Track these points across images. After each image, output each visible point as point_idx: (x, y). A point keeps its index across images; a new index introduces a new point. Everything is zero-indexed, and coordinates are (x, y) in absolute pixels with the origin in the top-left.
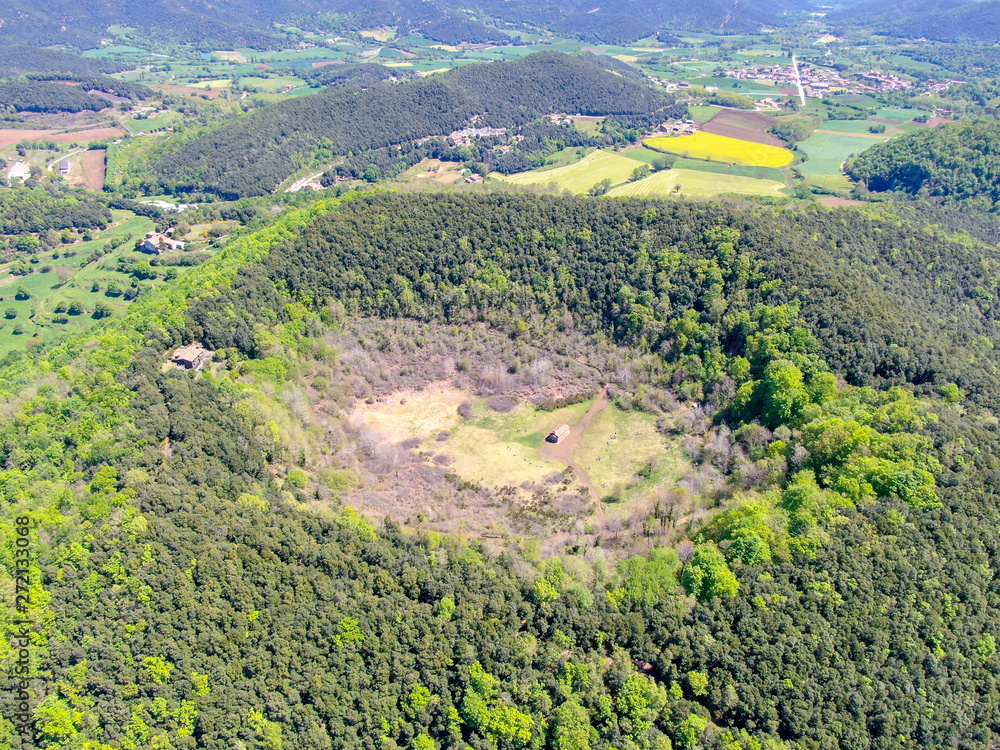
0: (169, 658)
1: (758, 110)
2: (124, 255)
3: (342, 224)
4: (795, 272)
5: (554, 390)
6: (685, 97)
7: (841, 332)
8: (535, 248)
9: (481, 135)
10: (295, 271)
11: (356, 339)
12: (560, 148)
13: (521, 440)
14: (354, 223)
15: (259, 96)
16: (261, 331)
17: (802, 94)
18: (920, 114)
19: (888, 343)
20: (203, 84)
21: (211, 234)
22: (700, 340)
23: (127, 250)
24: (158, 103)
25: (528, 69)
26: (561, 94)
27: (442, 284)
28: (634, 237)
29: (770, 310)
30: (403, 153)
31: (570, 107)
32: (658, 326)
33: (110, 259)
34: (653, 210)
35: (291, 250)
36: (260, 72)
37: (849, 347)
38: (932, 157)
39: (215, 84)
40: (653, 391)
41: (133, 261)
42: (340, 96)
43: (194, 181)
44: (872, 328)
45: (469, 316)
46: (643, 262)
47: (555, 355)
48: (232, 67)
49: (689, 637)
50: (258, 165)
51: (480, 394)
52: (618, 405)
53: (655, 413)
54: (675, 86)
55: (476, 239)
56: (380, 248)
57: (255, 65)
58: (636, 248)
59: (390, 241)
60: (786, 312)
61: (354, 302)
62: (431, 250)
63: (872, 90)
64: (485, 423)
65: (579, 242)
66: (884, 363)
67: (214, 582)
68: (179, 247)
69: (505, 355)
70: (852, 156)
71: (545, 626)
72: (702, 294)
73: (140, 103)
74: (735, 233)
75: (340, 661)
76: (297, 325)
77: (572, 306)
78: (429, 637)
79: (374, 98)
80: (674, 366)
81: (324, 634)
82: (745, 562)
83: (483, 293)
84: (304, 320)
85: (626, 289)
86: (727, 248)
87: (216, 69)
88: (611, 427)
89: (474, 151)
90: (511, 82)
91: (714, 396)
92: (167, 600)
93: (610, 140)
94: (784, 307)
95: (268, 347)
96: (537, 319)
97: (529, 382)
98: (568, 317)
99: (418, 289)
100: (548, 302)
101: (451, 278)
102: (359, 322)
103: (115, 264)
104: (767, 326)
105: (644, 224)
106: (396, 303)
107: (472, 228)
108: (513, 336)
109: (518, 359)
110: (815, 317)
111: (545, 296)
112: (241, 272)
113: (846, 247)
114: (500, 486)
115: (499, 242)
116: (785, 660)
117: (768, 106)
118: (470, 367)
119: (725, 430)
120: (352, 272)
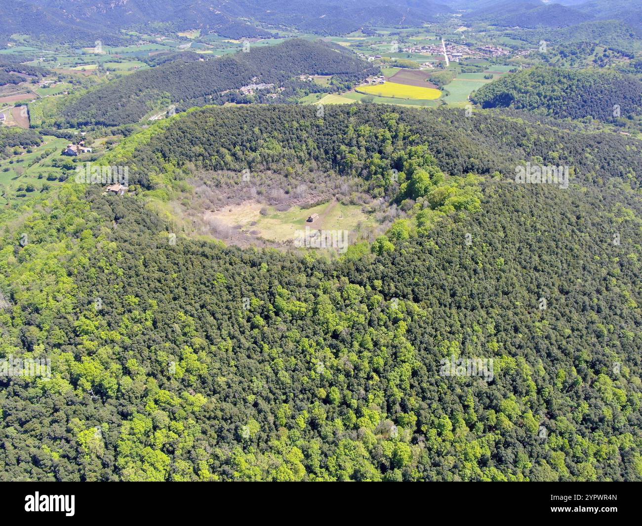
0: (137, 296)
1: (421, 69)
2: (55, 157)
3: (189, 124)
4: (425, 130)
5: (309, 200)
6: (378, 63)
7: (447, 155)
8: (294, 131)
9: (259, 88)
10: (166, 149)
11: (202, 182)
12: (307, 94)
13: (294, 222)
14: (196, 123)
15: (118, 73)
16: (152, 176)
17: (447, 60)
18: (513, 68)
19: (469, 158)
20: (79, 68)
21: (107, 143)
22: (380, 167)
23: (57, 155)
24: (55, 78)
25: (285, 50)
26: (305, 64)
27: (246, 152)
28: (346, 122)
29: (414, 149)
30: (213, 100)
31: (311, 71)
32: (359, 164)
33: (48, 160)
34: (355, 107)
35: (163, 138)
36: (116, 59)
37: (451, 161)
38: (515, 88)
39: (87, 67)
40: (359, 195)
41: (62, 160)
42: (172, 68)
43: (89, 119)
44: (462, 152)
45: (262, 168)
46: (351, 133)
47: (309, 183)
48: (97, 57)
49: (373, 269)
50: (127, 108)
51: (271, 205)
52: (343, 204)
53: (361, 205)
54: (373, 58)
55: (263, 129)
56: (212, 135)
57: (112, 56)
58: (347, 127)
59: (216, 131)
60: (420, 149)
61: (200, 163)
62: (239, 135)
63: (487, 56)
64: (275, 217)
65: (318, 126)
66: (467, 167)
67: (154, 264)
68: (89, 151)
69: (283, 185)
70: (474, 91)
71: (310, 272)
72: (381, 146)
73: (43, 79)
74: (396, 115)
75: (217, 290)
76: (170, 175)
77: (316, 158)
78: (257, 278)
79: (193, 68)
80: (369, 182)
81: (208, 281)
82: (398, 239)
83: (269, 155)
84: (174, 172)
85: (343, 147)
86: (392, 122)
87: (86, 59)
88: (340, 213)
89: (255, 97)
90: (275, 57)
91: (390, 192)
92: (132, 273)
93: (336, 88)
94: (420, 146)
95: (157, 184)
96: (298, 167)
97: (296, 197)
98: (314, 164)
99: (234, 155)
100: (303, 158)
101: (251, 148)
102: (203, 173)
103: (50, 163)
104: (413, 156)
105: (351, 115)
106: (222, 162)
107: (260, 123)
108: (286, 176)
109: (290, 187)
110: (435, 149)
111: (302, 154)
112: (136, 150)
113: (456, 124)
114: (285, 240)
115: (275, 129)
116: (415, 272)
117: (427, 66)
118: (265, 192)
119: (395, 206)
120: (197, 148)
